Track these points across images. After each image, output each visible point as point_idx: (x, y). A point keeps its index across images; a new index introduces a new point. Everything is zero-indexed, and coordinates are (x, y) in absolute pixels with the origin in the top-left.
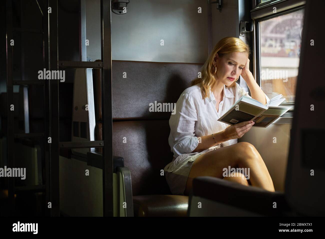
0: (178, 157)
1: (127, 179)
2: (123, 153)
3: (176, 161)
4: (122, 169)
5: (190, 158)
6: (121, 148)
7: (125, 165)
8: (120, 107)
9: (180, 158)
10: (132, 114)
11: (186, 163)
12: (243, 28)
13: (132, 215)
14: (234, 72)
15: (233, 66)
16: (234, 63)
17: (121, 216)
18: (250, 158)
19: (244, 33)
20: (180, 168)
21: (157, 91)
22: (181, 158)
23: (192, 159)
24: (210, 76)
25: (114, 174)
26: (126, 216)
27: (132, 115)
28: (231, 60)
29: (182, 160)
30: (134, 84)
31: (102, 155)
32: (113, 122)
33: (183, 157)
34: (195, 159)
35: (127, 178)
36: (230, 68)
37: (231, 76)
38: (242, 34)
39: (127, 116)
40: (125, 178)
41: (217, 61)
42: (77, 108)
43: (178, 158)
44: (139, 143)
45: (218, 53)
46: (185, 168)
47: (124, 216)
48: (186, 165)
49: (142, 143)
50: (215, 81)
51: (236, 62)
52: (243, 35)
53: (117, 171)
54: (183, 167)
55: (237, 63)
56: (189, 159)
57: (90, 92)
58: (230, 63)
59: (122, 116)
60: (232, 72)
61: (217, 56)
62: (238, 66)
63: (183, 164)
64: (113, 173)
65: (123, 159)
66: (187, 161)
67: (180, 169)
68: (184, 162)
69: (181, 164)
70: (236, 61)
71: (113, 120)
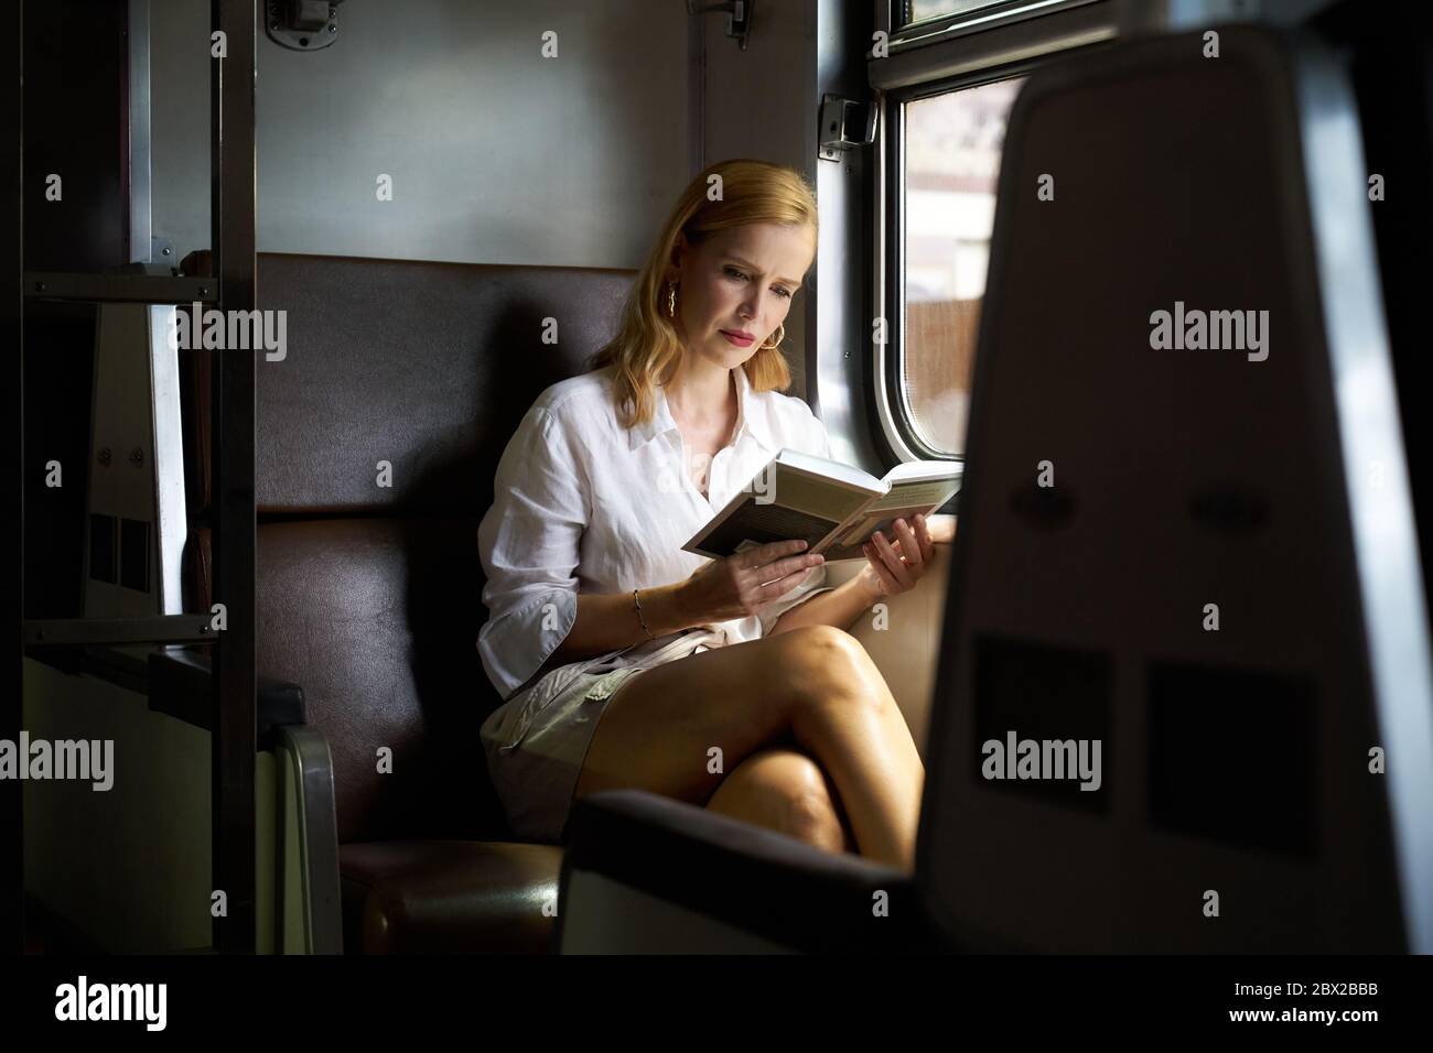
0: (538, 685)
1: (315, 779)
2: (306, 659)
3: (529, 703)
4: (296, 735)
5: (592, 684)
6: (297, 638)
7: (308, 720)
8: (294, 457)
9: (546, 689)
10: (345, 490)
11: (574, 705)
12: (834, 128)
13: (335, 947)
14: (746, 308)
15: (746, 283)
16: (747, 272)
17: (288, 952)
18: (842, 693)
19: (837, 149)
20: (549, 726)
21: (457, 392)
22: (550, 688)
23: (600, 687)
24: (651, 329)
25: (262, 759)
26: (312, 953)
27: (349, 493)
28: (734, 259)
29: (553, 694)
30: (357, 356)
31: (210, 672)
32: (258, 523)
33: (557, 685)
34: (612, 689)
35: (317, 773)
36: (733, 292)
37: (733, 327)
38: (830, 153)
39: (326, 499)
40: (307, 772)
41: (681, 261)
42: (106, 458)
43: (538, 690)
44: (378, 616)
45: (683, 229)
46: (569, 727)
47: (301, 952)
48: (572, 715)
49: (388, 618)
50: (678, 349)
51: (754, 268)
52: (832, 158)
53: (276, 741)
54: (559, 724)
55: (758, 270)
56: (586, 689)
57: (165, 394)
58: (732, 273)
59: (306, 498)
60: (739, 309)
61: (681, 241)
62: (765, 285)
63: (562, 712)
64: (259, 751)
65: (299, 693)
66: (581, 700)
67: (550, 733)
68: (564, 702)
69: (554, 711)
70: (752, 261)
71: (258, 513)
